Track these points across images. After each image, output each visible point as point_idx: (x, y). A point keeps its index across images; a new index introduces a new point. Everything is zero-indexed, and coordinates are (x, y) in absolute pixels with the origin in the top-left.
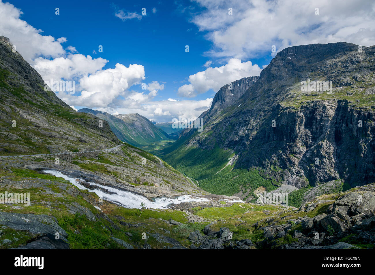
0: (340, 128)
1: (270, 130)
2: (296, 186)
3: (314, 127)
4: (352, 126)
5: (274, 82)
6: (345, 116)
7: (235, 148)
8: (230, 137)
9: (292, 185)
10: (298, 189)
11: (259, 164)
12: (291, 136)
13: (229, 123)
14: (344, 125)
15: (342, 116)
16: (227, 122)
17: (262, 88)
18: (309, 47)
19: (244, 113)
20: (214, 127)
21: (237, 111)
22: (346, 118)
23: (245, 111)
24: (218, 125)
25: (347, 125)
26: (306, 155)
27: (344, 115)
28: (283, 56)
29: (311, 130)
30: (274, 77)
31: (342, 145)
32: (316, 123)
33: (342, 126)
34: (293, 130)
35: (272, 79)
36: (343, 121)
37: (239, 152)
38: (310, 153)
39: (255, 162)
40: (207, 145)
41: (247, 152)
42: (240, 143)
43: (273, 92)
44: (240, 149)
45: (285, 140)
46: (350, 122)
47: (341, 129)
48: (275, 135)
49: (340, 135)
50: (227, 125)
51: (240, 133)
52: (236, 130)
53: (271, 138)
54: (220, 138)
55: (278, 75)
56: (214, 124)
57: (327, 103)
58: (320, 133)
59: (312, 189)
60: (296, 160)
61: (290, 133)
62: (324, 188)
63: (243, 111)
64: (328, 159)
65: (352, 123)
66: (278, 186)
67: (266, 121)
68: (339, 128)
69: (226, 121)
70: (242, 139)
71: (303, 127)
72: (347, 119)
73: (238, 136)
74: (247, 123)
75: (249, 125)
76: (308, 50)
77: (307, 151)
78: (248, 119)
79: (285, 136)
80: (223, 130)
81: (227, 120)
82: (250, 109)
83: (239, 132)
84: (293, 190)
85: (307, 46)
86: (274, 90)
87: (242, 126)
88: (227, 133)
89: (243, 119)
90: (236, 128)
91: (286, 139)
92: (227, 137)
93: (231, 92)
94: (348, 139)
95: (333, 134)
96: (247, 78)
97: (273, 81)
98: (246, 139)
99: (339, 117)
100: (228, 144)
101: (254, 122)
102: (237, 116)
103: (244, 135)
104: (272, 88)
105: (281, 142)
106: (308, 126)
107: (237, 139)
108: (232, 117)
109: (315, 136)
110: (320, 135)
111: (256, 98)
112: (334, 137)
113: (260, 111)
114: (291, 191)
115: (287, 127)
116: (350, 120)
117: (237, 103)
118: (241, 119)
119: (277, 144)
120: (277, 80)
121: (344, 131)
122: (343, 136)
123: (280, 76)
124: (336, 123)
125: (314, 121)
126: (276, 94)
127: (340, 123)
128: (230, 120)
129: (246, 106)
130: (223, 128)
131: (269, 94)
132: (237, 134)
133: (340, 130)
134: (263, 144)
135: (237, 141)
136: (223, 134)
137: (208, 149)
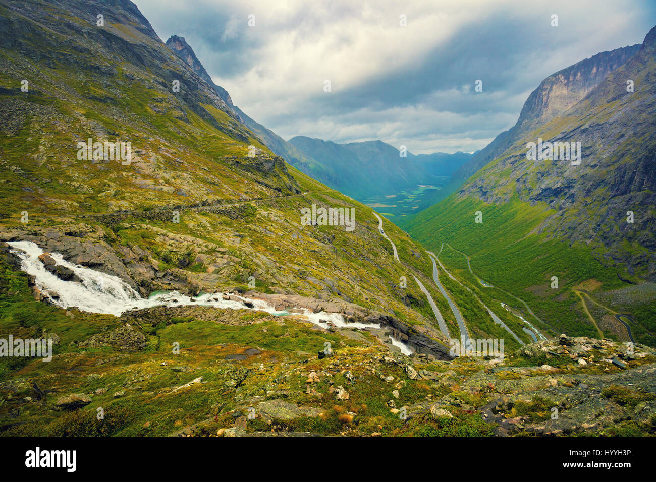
1: (636, 169)
7: (554, 202)
8: (546, 182)
19: (583, 132)
20: (515, 160)
24: (523, 158)
37: (560, 210)
40: (496, 195)
42: (565, 194)
44: (563, 204)
48: (646, 178)
51: (567, 174)
53: (636, 184)
54: (524, 182)
56: (517, 156)
63: (583, 128)
66: (630, 283)
70: (571, 184)
73: (563, 178)
74: (588, 152)
75: (591, 157)
78: (589, 145)
80: (534, 167)
82: (601, 122)
83: (566, 171)
88: (540, 173)
92: (538, 181)
98: (579, 186)
100: (538, 195)
101: (604, 150)
102: (568, 138)
103: (576, 178)
107: (559, 185)
108: (557, 142)
111: (622, 96)
113: (624, 125)
129: (592, 115)
132: (561, 174)
134: (613, 197)
135: (558, 188)
136: (532, 174)
137: (498, 203)
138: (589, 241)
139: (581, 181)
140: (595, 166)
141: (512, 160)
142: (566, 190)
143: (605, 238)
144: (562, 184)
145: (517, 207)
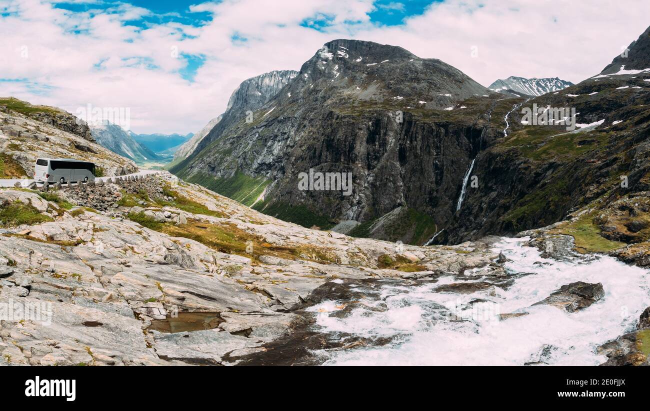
1: (322, 148)
2: (357, 220)
3: (377, 143)
4: (416, 142)
5: (321, 80)
7: (269, 174)
8: (261, 158)
9: (352, 219)
10: (360, 224)
11: (306, 196)
12: (351, 156)
13: (257, 135)
14: (408, 142)
15: (405, 131)
16: (254, 134)
17: (305, 87)
18: (365, 44)
19: (280, 122)
20: (234, 141)
21: (270, 118)
22: (410, 134)
23: (282, 118)
24: (240, 139)
25: (411, 142)
26: (368, 179)
27: (408, 130)
28: (332, 49)
29: (374, 147)
30: (321, 73)
31: (407, 164)
32: (379, 139)
33: (406, 143)
34: (352, 148)
35: (318, 76)
36: (407, 137)
37: (275, 179)
38: (373, 176)
39: (301, 194)
40: (224, 170)
41: (287, 180)
42: (276, 167)
43: (320, 94)
44: (277, 175)
45: (342, 160)
46: (415, 138)
47: (406, 146)
48: (329, 154)
49: (404, 154)
50: (255, 139)
51: (276, 152)
52: (270, 147)
53: (323, 157)
54: (244, 159)
55: (326, 72)
56: (234, 138)
57: (391, 115)
58: (383, 151)
60: (356, 187)
61: (349, 151)
62: (392, 218)
63: (279, 119)
64: (393, 183)
65: (416, 140)
66: (335, 224)
67: (313, 133)
68: (403, 145)
69: (252, 133)
70: (279, 160)
71: (364, 144)
73: (273, 155)
74: (286, 136)
75: (290, 139)
76: (364, 47)
77: (369, 175)
78: (286, 130)
79: (342, 155)
80: (249, 147)
81: (254, 131)
82: (289, 116)
83: (274, 150)
84: (355, 226)
85: (363, 42)
86: (322, 91)
87: (279, 141)
88: (255, 151)
89: (279, 130)
90: (269, 144)
91: (344, 160)
92: (254, 158)
93: (257, 90)
94: (412, 158)
95: (398, 153)
96: (280, 72)
97: (319, 78)
98: (286, 161)
99: (403, 132)
100: (256, 169)
101: (296, 135)
102: (270, 125)
103: (282, 155)
104: (319, 88)
105: (337, 164)
106: (370, 142)
107: (271, 160)
108: (263, 128)
109: (378, 155)
110: (383, 154)
111: (297, 100)
112: (398, 155)
113: (304, 119)
114: (353, 227)
115: (345, 142)
116: (414, 136)
117: (269, 106)
118: (276, 131)
119: (332, 166)
120: (326, 78)
121: (408, 149)
122: (408, 154)
123: (329, 73)
124: (400, 139)
125: (377, 136)
126: (325, 97)
127: (404, 139)
128: (260, 131)
129: (282, 111)
130: (249, 144)
131: (316, 96)
132: (270, 152)
133: (404, 148)
135: (270, 163)
136: (249, 152)
137: (226, 177)
138: (302, 200)
139: (286, 157)
140: (293, 146)
141: (231, 140)
142: (277, 164)
143: (313, 197)
144: (273, 160)
145: (243, 179)
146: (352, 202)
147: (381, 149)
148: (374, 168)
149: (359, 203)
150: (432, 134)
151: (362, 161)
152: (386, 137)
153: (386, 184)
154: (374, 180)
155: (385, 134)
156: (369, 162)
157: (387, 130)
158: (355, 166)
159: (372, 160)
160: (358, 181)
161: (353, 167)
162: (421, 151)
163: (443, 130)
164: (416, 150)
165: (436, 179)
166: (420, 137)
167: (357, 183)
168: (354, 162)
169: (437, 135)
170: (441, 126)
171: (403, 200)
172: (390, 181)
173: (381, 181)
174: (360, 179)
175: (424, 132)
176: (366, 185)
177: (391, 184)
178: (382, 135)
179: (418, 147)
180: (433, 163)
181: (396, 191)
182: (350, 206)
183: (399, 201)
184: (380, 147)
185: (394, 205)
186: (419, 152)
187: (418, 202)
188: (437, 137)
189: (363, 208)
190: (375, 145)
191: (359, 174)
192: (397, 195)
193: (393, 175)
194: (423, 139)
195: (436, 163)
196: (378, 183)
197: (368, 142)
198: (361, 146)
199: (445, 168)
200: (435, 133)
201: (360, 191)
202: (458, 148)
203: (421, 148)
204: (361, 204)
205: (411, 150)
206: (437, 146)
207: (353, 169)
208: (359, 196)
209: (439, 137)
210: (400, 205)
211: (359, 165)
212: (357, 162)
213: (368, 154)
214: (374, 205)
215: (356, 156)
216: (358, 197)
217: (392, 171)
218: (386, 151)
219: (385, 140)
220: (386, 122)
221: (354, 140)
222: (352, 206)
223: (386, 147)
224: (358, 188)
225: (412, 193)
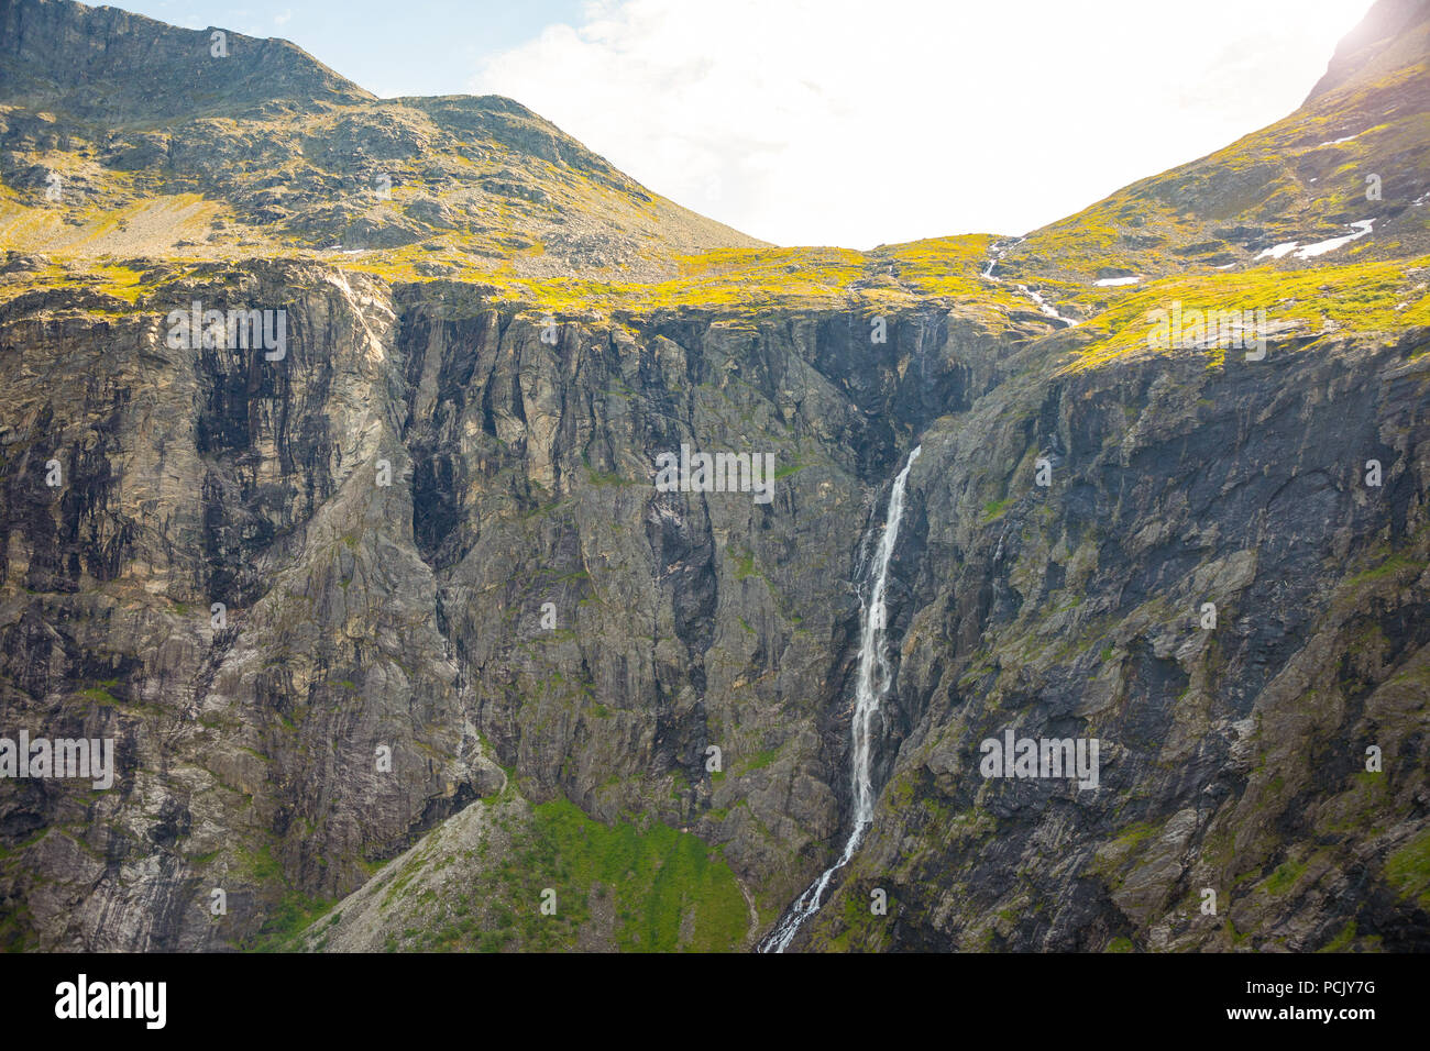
0: (449, 445)
3: (268, 449)
4: (517, 426)
6: (470, 373)
14: (472, 428)
15: (443, 375)
22: (481, 383)
25: (489, 427)
26: (229, 666)
29: (246, 472)
31: (474, 554)
32: (282, 422)
33: (456, 435)
36: (459, 402)
38: (262, 641)
46: (510, 405)
47: (457, 451)
49: (446, 497)
58: (309, 494)
59: (336, 920)
60: (141, 729)
61: (74, 507)
65: (518, 414)
68: (435, 449)
72: (489, 388)
77: (227, 638)
94: (504, 514)
95: (406, 494)
106: (221, 442)
112: (411, 508)
116: (507, 388)
121: (473, 467)
122: (472, 499)
125: (270, 406)
127: (441, 416)
146: (119, 832)
147: (298, 482)
148: (255, 598)
149: (170, 829)
150: (616, 371)
151: (171, 562)
152: (327, 410)
153: (356, 677)
154: (267, 663)
155: (320, 393)
156: (218, 563)
157: (328, 371)
158: (124, 590)
159: (235, 552)
160: (151, 688)
161: (106, 601)
162: (557, 471)
163: (674, 351)
164: (525, 468)
165: (679, 611)
166: (547, 392)
167: (143, 703)
168: (106, 568)
169: (643, 373)
170: (660, 330)
171: (485, 762)
172: (382, 655)
173: (323, 662)
174: (163, 674)
175: (568, 361)
176: (213, 702)
177: (392, 676)
178: (297, 399)
179: (540, 449)
180: (648, 523)
181: (431, 711)
182: (98, 867)
183: (459, 770)
184: (287, 470)
185: (431, 802)
186: (542, 475)
187: (588, 757)
188: (645, 384)
189: (200, 859)
190: (256, 460)
191: (157, 640)
192: (440, 736)
193: (397, 618)
194: (562, 399)
195: (667, 523)
196: (300, 680)
197: (203, 444)
198: (160, 468)
199: (722, 542)
200: (631, 367)
201: (171, 748)
202: (782, 430)
203: (556, 455)
204: (186, 832)
205: (492, 469)
206: (656, 434)
207: (109, 613)
208: (168, 782)
209: (660, 384)
210: (467, 792)
211: (155, 587)
212: (139, 568)
213: (214, 514)
214: (281, 824)
215: (128, 532)
216: (159, 795)
217: (390, 596)
218: (329, 491)
219: (317, 425)
220: (319, 325)
221: (112, 427)
222: (113, 861)
223: (325, 468)
224: (154, 730)
225: (542, 706)
